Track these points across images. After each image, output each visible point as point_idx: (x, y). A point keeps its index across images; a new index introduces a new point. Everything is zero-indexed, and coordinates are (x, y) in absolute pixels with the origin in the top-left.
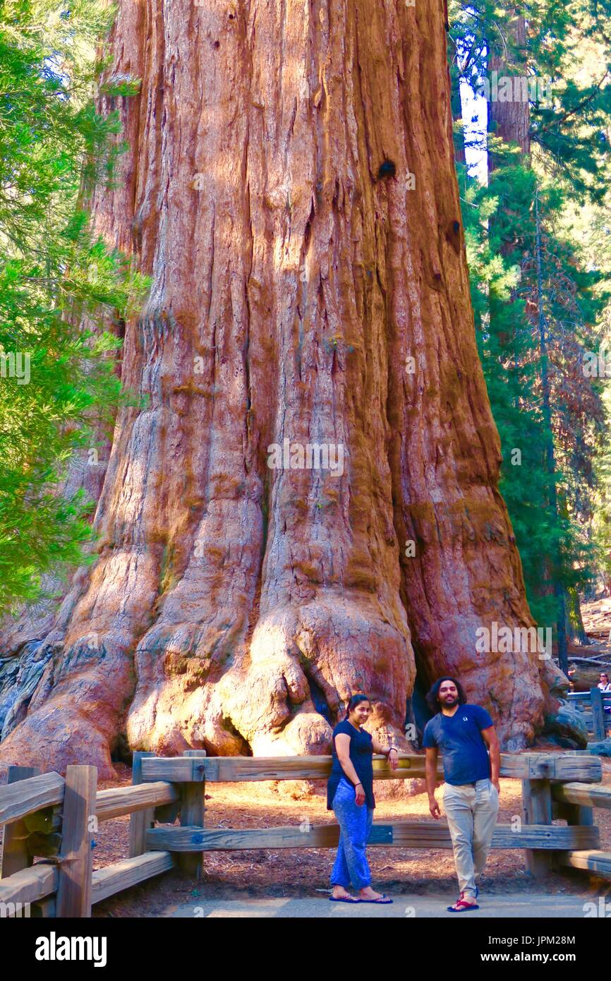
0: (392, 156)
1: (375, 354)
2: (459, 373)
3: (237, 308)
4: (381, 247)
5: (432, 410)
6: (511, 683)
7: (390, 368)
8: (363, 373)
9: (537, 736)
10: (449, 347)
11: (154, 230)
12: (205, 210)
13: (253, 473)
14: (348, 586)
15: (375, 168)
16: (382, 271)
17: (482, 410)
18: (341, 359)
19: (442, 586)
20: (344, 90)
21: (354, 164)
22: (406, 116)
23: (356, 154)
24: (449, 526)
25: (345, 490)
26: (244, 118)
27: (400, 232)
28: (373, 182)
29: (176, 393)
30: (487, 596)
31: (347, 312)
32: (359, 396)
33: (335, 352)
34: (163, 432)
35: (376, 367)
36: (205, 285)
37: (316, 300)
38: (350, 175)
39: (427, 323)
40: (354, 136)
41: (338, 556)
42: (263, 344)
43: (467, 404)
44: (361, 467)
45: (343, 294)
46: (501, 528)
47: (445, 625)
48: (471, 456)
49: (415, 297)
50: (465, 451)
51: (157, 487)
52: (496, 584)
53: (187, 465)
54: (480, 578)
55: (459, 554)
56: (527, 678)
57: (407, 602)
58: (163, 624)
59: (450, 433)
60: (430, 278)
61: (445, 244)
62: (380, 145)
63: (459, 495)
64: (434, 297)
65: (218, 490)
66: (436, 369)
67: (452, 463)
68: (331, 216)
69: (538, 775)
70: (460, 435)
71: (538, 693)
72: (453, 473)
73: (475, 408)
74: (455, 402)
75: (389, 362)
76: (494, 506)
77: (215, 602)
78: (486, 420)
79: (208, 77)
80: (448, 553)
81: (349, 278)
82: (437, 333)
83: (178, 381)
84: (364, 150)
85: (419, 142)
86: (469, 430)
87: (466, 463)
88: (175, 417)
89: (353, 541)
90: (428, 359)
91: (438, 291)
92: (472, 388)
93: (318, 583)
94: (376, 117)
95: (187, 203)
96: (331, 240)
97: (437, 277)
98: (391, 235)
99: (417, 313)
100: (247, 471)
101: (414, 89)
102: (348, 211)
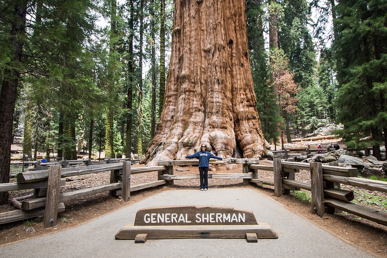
0: (232, 38)
1: (228, 81)
2: (247, 84)
3: (199, 73)
4: (230, 59)
5: (241, 92)
6: (257, 147)
7: (232, 84)
8: (225, 85)
9: (262, 157)
10: (245, 79)
11: (183, 58)
12: (192, 53)
13: (202, 107)
14: (221, 128)
15: (228, 42)
16: (230, 64)
17: (252, 92)
18: (220, 82)
19: (243, 128)
20: (221, 24)
21: (223, 41)
22: (235, 30)
23: (224, 38)
24: (244, 116)
25: (221, 109)
26: (200, 33)
27: (234, 55)
28: (228, 45)
29: (187, 91)
30: (252, 129)
31: (221, 72)
32: (224, 89)
33: (219, 81)
34: (185, 99)
35: (228, 83)
36: (193, 69)
37: (215, 70)
38: (222, 43)
39: (240, 74)
40: (223, 34)
41: (219, 122)
42: (204, 80)
43: (249, 90)
44: (224, 104)
45: (220, 68)
46: (255, 116)
47: (243, 136)
48: (249, 101)
49: (237, 69)
50: (248, 101)
51: (183, 110)
52: (254, 127)
53: (189, 105)
54: (251, 126)
55: (246, 122)
56: (260, 146)
57: (235, 132)
58: (184, 137)
59: (245, 97)
60: (241, 64)
61: (244, 57)
62: (229, 36)
63: (247, 109)
64: (242, 68)
65: (195, 110)
66: (242, 84)
67: (245, 103)
68: (218, 52)
69: (244, 163)
70: (247, 97)
71: (262, 149)
72: (246, 105)
73: (251, 91)
74: (246, 90)
75: (232, 82)
76: (254, 111)
77: (194, 133)
78: (253, 94)
79: (192, 25)
80: (244, 122)
81: (222, 65)
82: (242, 76)
83: (188, 89)
84: (226, 38)
85: (238, 36)
86: (249, 96)
87: (248, 103)
88: (187, 96)
89: (222, 119)
90: (240, 82)
91: (243, 67)
92: (250, 87)
93: (214, 128)
94: (229, 30)
95: (189, 52)
96: (218, 57)
97: (242, 64)
98: (232, 56)
99: (238, 72)
100: (201, 106)
101: (237, 24)
102: (222, 51)
